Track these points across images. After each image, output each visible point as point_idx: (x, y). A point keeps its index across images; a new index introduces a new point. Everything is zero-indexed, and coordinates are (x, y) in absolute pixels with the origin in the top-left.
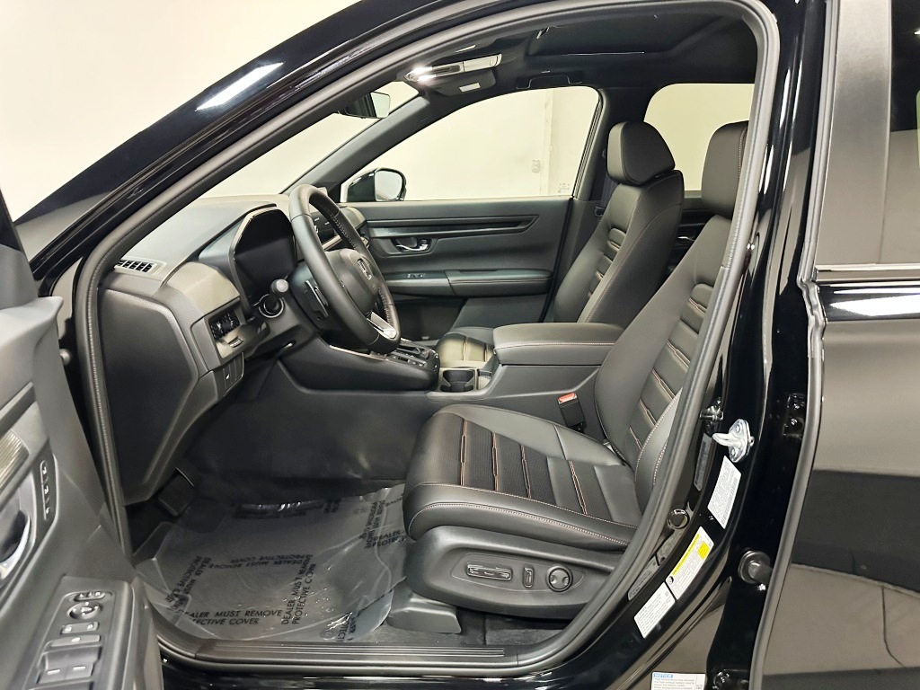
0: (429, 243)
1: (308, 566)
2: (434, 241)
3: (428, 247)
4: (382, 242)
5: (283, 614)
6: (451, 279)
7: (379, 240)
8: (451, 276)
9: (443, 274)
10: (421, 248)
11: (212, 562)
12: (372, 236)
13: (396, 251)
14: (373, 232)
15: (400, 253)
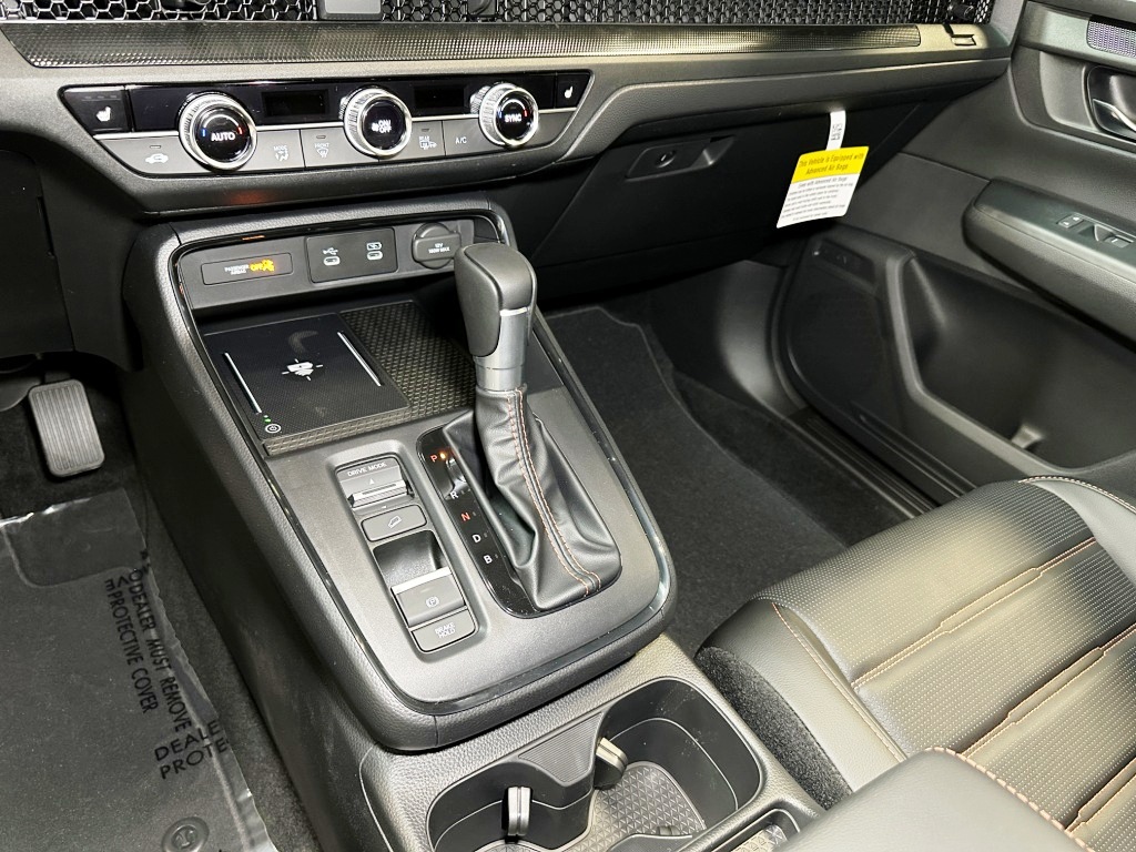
12: (1031, 38)
13: (1081, 120)
14: (1042, 21)
15: (1093, 129)
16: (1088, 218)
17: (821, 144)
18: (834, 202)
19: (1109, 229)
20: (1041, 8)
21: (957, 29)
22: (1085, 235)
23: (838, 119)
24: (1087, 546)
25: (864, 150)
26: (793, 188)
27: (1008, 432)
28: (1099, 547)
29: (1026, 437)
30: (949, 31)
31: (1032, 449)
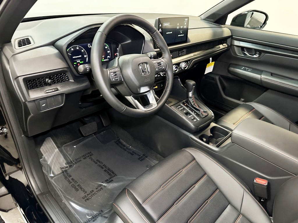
0: (260, 54)
1: (110, 180)
2: (263, 54)
3: (259, 56)
4: (236, 48)
5: (86, 194)
6: (263, 76)
7: (235, 46)
8: (264, 75)
9: (260, 72)
10: (255, 56)
11: (92, 157)
12: (233, 44)
13: (241, 54)
14: (234, 42)
15: (243, 56)
16: (245, 67)
17: (209, 63)
18: (211, 70)
19: (248, 68)
20: (233, 40)
21: (224, 44)
22: (245, 70)
23: (211, 59)
24: (254, 110)
25: (214, 62)
26: (206, 69)
27: (239, 100)
28: (256, 110)
29: (242, 100)
30: (223, 45)
31: (243, 101)
